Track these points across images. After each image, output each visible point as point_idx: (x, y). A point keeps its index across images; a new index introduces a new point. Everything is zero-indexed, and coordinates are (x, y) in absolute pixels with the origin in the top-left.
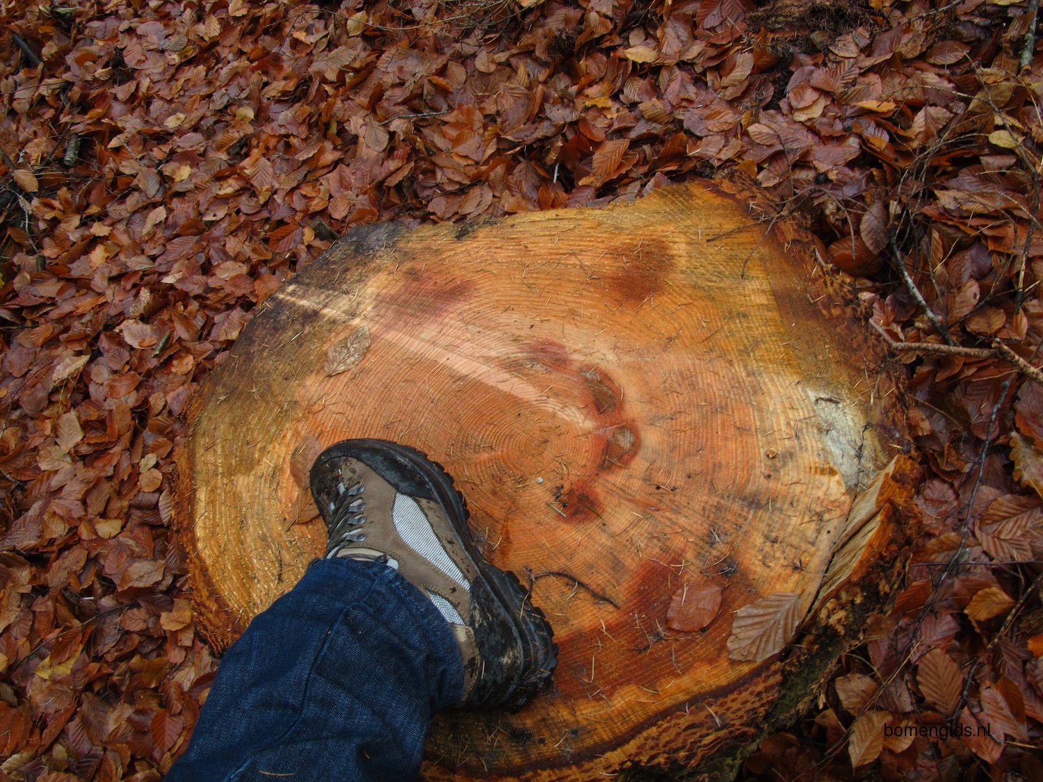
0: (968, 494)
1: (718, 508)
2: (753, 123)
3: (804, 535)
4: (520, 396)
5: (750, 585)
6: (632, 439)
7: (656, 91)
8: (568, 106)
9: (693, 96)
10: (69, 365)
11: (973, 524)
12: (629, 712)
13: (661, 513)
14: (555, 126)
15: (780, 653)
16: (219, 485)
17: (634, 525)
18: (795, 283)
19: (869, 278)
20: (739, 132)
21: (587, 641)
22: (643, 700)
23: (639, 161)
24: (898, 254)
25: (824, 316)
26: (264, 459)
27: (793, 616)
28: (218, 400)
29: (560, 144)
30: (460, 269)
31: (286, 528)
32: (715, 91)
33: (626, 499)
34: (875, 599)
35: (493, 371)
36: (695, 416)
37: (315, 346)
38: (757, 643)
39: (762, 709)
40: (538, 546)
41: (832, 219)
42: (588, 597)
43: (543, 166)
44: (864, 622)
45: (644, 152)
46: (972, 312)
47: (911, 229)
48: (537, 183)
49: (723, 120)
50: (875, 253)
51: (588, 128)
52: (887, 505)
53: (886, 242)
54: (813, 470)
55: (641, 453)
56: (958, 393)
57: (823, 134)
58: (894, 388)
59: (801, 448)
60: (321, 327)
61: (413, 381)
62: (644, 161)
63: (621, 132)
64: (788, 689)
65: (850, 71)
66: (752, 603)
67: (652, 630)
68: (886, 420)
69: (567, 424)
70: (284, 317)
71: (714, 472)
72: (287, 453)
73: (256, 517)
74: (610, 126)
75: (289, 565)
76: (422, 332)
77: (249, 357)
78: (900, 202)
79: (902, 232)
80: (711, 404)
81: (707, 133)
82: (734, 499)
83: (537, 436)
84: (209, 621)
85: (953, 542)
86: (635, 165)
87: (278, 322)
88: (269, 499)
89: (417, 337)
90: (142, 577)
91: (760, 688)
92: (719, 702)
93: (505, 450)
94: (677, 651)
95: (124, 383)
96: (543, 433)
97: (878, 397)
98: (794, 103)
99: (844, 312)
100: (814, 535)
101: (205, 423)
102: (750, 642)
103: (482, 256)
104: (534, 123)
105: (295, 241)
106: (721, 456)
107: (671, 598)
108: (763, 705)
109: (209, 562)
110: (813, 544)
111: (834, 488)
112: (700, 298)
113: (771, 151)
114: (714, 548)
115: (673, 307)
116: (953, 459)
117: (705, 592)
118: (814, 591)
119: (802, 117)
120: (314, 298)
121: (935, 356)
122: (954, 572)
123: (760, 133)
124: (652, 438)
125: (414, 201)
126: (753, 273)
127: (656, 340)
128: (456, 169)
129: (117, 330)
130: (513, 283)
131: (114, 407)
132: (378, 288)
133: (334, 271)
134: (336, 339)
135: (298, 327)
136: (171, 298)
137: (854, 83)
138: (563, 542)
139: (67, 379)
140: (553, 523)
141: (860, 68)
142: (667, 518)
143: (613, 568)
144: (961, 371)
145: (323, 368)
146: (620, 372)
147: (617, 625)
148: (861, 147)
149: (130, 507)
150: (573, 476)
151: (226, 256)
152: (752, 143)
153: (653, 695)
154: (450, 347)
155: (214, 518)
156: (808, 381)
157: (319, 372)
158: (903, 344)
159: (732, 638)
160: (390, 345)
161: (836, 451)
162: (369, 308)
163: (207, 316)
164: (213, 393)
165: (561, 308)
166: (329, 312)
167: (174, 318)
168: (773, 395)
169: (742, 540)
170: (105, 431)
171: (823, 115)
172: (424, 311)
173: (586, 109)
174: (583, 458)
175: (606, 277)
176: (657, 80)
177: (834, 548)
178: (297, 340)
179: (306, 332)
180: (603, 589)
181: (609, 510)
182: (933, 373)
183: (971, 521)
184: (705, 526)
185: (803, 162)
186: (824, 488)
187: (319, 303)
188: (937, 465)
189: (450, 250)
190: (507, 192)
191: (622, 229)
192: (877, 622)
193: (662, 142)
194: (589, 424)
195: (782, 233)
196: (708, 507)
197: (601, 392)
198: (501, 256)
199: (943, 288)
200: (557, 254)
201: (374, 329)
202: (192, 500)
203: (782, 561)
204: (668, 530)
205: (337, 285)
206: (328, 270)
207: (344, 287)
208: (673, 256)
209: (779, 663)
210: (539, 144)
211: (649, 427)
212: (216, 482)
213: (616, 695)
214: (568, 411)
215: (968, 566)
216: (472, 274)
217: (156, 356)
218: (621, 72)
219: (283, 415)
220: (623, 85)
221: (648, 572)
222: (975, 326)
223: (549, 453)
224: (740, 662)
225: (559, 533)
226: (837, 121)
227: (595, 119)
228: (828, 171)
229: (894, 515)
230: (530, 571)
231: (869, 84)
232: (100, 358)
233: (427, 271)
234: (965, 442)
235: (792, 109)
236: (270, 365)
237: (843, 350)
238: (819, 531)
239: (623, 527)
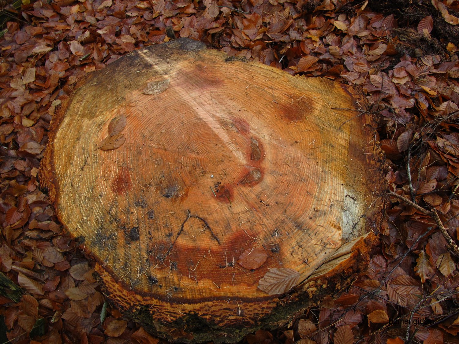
0: (392, 268)
1: (283, 222)
2: (374, 74)
3: (314, 249)
4: (220, 137)
5: (281, 260)
6: (260, 176)
7: (339, 43)
8: (300, 33)
9: (354, 52)
10: (41, 48)
11: (388, 281)
12: (204, 291)
13: (257, 213)
14: (291, 39)
15: (280, 295)
16: (76, 119)
17: (243, 212)
18: (361, 142)
19: (392, 161)
20: (366, 76)
21: (200, 252)
22: (212, 288)
23: (319, 69)
24: (409, 155)
25: (366, 162)
26: (100, 117)
27: (293, 282)
28: (92, 83)
29: (289, 47)
30: (221, 74)
31: (95, 149)
32: (364, 54)
33: (245, 200)
34: (332, 289)
35: (214, 122)
36: (292, 179)
37: (143, 79)
38: (272, 286)
39: (261, 315)
40: (198, 203)
41: (388, 129)
42: (209, 234)
43: (278, 54)
44: (323, 298)
45: (323, 66)
46: (429, 193)
47: (420, 147)
48: (272, 60)
49: (362, 68)
50: (400, 151)
51: (304, 46)
52: (357, 251)
53: (407, 148)
54: (331, 224)
55: (261, 184)
56: (407, 224)
57: (401, 92)
58: (382, 206)
59: (330, 212)
60: (151, 72)
61: (178, 112)
62: (321, 70)
63: (317, 54)
64: (277, 313)
65: (425, 71)
66: (278, 268)
67: (230, 261)
68: (372, 217)
69: (235, 157)
70: (137, 62)
71: (288, 206)
72: (110, 118)
73: (85, 138)
74: (313, 49)
75: (89, 165)
76: (192, 93)
77: (114, 72)
78: (420, 134)
79: (415, 147)
80: (301, 176)
81: (353, 70)
82: (291, 221)
83: (219, 157)
84: (44, 174)
85: (376, 284)
86: (317, 70)
87: (133, 63)
88: (94, 134)
89: (189, 94)
90: (32, 149)
91: (265, 306)
92: (244, 304)
93: (203, 157)
94: (236, 274)
95: (62, 66)
96: (223, 157)
97: (374, 206)
98: (395, 74)
99: (376, 164)
100: (319, 252)
101: (82, 91)
102: (269, 284)
103: (233, 73)
104: (282, 34)
105: (160, 39)
106: (294, 200)
107: (244, 251)
108: (262, 314)
109: (56, 149)
110: (316, 255)
111: (337, 235)
112: (317, 131)
113: (376, 89)
114: (273, 238)
115: (303, 129)
116: (392, 250)
117: (260, 255)
118: (307, 275)
119: (396, 81)
120: (153, 59)
121: (405, 204)
122: (371, 297)
123: (375, 80)
124: (268, 179)
125: (217, 44)
126: (344, 130)
127: (290, 140)
128: (241, 39)
129: (68, 43)
130: (240, 89)
131: (52, 74)
132: (182, 66)
133: (167, 52)
134: (154, 80)
135: (140, 68)
136: (98, 40)
137: (424, 77)
138: (209, 206)
139: (38, 54)
140: (209, 196)
141: (430, 72)
142: (259, 216)
143: (226, 227)
144: (413, 215)
145: (143, 89)
146: (268, 146)
147: (216, 252)
148: (414, 105)
149: (40, 118)
150: (227, 181)
151: (128, 33)
152: (370, 82)
153: (217, 288)
154: (201, 104)
155: (67, 131)
156: (347, 186)
157: (140, 90)
158: (394, 193)
159: (263, 279)
160: (176, 92)
161: (345, 221)
162: (174, 73)
163: (109, 54)
164: (91, 80)
165: (256, 108)
166: (157, 68)
167: (94, 48)
168: (329, 185)
169: (287, 240)
170: (45, 82)
171: (405, 84)
172: (197, 85)
173: (307, 38)
174: (235, 175)
175: (281, 104)
176: (342, 39)
177: (325, 261)
178: (138, 73)
179: (143, 71)
180: (217, 234)
181: (236, 202)
182: (401, 211)
183: (388, 279)
184: (274, 227)
185: (387, 100)
186: (332, 234)
187: (154, 62)
188: (384, 250)
189: (220, 64)
190: (258, 58)
191: (297, 87)
192: (328, 300)
193: (332, 66)
194: (244, 162)
195: (365, 120)
196: (279, 219)
197: (256, 151)
198: (241, 76)
199: (422, 178)
200: (265, 85)
201: (172, 83)
202: (61, 120)
203: (300, 256)
204: (257, 221)
205: (165, 58)
206: (165, 50)
207: (168, 60)
208: (314, 108)
209: (278, 299)
210: (280, 43)
211: (270, 175)
212: (75, 117)
213: (201, 281)
214: (238, 153)
215: (378, 297)
216: (224, 78)
217: (80, 61)
218: (328, 29)
219: (117, 101)
220: (327, 35)
221: (240, 235)
222: (427, 199)
223: (221, 166)
224: (261, 291)
225: (210, 202)
226: (410, 90)
227: (309, 44)
228: (396, 108)
229: (357, 256)
230: (190, 212)
231: (430, 80)
232: (56, 52)
233: (206, 68)
234: (401, 246)
235: (393, 76)
236: (121, 78)
237: (368, 180)
238: (321, 251)
239: (238, 211)
